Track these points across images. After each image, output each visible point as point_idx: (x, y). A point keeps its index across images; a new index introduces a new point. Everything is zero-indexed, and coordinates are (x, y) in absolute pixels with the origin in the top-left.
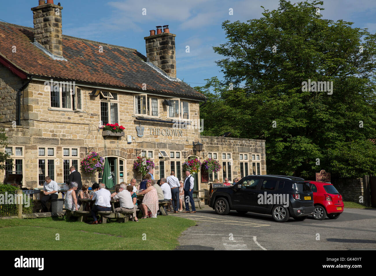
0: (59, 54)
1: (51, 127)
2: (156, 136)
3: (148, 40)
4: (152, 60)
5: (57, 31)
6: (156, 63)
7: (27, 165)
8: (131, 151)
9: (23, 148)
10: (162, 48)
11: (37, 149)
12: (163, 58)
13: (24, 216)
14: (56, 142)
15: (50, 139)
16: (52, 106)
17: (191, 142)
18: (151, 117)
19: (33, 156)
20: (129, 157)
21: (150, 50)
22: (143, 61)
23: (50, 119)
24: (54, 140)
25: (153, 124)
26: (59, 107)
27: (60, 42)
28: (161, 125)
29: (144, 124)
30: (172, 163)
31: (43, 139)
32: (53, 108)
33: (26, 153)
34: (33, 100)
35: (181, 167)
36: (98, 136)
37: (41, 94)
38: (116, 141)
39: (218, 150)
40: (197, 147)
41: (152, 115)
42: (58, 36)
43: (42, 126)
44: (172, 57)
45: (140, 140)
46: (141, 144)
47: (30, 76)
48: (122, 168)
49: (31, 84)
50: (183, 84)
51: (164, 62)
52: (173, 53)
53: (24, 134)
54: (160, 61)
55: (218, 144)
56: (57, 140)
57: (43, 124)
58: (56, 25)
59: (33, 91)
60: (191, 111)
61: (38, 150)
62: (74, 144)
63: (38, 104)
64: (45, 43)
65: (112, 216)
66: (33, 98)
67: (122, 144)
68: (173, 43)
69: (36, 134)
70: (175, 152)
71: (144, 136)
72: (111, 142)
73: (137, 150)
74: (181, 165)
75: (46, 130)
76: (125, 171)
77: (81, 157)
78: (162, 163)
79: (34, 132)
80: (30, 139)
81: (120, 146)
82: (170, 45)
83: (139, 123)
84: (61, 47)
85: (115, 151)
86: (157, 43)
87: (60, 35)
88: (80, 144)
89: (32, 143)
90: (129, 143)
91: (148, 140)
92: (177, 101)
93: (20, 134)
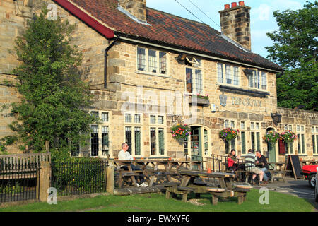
0: (143, 18)
2: (238, 106)
3: (223, 14)
4: (227, 33)
6: (231, 35)
7: (113, 132)
8: (215, 120)
9: (110, 113)
10: (238, 21)
12: (238, 30)
13: (115, 192)
16: (139, 69)
17: (269, 113)
18: (232, 85)
19: (120, 122)
20: (214, 126)
21: (225, 23)
23: (137, 83)
25: (235, 93)
27: (144, 7)
29: (227, 92)
30: (253, 134)
33: (113, 118)
34: (119, 62)
35: (261, 139)
37: (128, 56)
41: (234, 84)
43: (129, 90)
44: (247, 30)
45: (223, 109)
46: (224, 113)
47: (117, 34)
51: (239, 34)
52: (248, 25)
53: (111, 98)
54: (235, 33)
55: (292, 116)
57: (130, 88)
59: (120, 52)
60: (269, 82)
61: (125, 116)
63: (124, 65)
66: (120, 59)
67: (207, 113)
68: (248, 16)
70: (255, 122)
71: (227, 105)
73: (220, 119)
74: (261, 136)
76: (210, 141)
79: (120, 97)
80: (116, 103)
81: (205, 115)
82: (245, 17)
84: (145, 12)
85: (200, 120)
86: (232, 16)
89: (119, 108)
90: (213, 112)
91: (230, 109)
92: (255, 71)
93: (106, 98)
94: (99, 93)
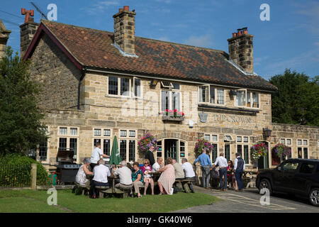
0: (131, 52)
1: (109, 111)
2: (222, 122)
3: (230, 41)
4: (233, 58)
5: (130, 33)
6: (236, 61)
7: (81, 143)
8: (193, 134)
9: (78, 128)
10: (241, 48)
11: (92, 129)
12: (241, 55)
14: (112, 124)
15: (106, 122)
16: (109, 93)
17: (260, 128)
18: (216, 105)
19: (88, 136)
20: (191, 139)
21: (232, 49)
22: (226, 60)
23: (106, 105)
24: (110, 123)
25: (218, 112)
26: (117, 94)
27: (132, 42)
28: (226, 113)
29: (208, 111)
30: (239, 147)
31: (99, 121)
32: (110, 95)
33: (81, 133)
34: (89, 88)
35: (249, 151)
36: (158, 120)
37: (99, 83)
38: (177, 125)
39: (292, 136)
40: (266, 133)
41: (218, 103)
42: (131, 37)
43: (98, 110)
44: (249, 55)
45: (203, 125)
46: (204, 128)
47: (85, 67)
48: (182, 149)
49: (87, 75)
50: (259, 78)
51: (241, 59)
52: (250, 51)
53: (79, 117)
54: (239, 58)
55: (292, 131)
56: (114, 123)
57: (100, 109)
58: (130, 28)
59: (90, 81)
60: (262, 101)
61: (94, 131)
62: (131, 126)
63: (94, 91)
64: (120, 43)
65: (109, 191)
66: (90, 86)
67: (183, 128)
68: (251, 43)
69: (92, 117)
70: (243, 136)
71: (208, 121)
72: (171, 126)
73: (199, 134)
74: (249, 148)
75: (102, 114)
76: (186, 152)
77: (138, 138)
78: (227, 147)
79: (89, 115)
80: (85, 121)
81: (181, 129)
82: (247, 44)
83: (203, 110)
84: (133, 46)
85: (175, 134)
86: (237, 44)
87: (133, 36)
88: (137, 127)
89: (87, 124)
90: (191, 127)
91: (211, 125)
92: (245, 92)
93: (75, 117)
94: (68, 113)
